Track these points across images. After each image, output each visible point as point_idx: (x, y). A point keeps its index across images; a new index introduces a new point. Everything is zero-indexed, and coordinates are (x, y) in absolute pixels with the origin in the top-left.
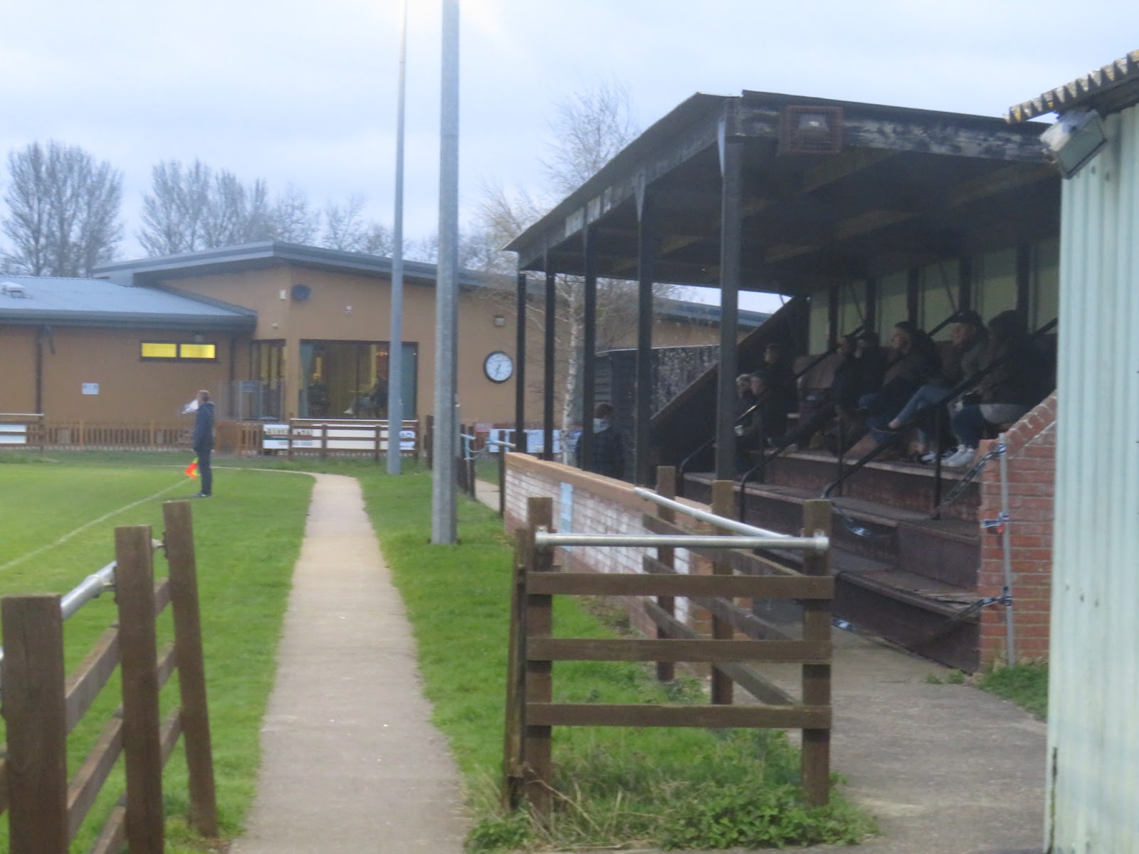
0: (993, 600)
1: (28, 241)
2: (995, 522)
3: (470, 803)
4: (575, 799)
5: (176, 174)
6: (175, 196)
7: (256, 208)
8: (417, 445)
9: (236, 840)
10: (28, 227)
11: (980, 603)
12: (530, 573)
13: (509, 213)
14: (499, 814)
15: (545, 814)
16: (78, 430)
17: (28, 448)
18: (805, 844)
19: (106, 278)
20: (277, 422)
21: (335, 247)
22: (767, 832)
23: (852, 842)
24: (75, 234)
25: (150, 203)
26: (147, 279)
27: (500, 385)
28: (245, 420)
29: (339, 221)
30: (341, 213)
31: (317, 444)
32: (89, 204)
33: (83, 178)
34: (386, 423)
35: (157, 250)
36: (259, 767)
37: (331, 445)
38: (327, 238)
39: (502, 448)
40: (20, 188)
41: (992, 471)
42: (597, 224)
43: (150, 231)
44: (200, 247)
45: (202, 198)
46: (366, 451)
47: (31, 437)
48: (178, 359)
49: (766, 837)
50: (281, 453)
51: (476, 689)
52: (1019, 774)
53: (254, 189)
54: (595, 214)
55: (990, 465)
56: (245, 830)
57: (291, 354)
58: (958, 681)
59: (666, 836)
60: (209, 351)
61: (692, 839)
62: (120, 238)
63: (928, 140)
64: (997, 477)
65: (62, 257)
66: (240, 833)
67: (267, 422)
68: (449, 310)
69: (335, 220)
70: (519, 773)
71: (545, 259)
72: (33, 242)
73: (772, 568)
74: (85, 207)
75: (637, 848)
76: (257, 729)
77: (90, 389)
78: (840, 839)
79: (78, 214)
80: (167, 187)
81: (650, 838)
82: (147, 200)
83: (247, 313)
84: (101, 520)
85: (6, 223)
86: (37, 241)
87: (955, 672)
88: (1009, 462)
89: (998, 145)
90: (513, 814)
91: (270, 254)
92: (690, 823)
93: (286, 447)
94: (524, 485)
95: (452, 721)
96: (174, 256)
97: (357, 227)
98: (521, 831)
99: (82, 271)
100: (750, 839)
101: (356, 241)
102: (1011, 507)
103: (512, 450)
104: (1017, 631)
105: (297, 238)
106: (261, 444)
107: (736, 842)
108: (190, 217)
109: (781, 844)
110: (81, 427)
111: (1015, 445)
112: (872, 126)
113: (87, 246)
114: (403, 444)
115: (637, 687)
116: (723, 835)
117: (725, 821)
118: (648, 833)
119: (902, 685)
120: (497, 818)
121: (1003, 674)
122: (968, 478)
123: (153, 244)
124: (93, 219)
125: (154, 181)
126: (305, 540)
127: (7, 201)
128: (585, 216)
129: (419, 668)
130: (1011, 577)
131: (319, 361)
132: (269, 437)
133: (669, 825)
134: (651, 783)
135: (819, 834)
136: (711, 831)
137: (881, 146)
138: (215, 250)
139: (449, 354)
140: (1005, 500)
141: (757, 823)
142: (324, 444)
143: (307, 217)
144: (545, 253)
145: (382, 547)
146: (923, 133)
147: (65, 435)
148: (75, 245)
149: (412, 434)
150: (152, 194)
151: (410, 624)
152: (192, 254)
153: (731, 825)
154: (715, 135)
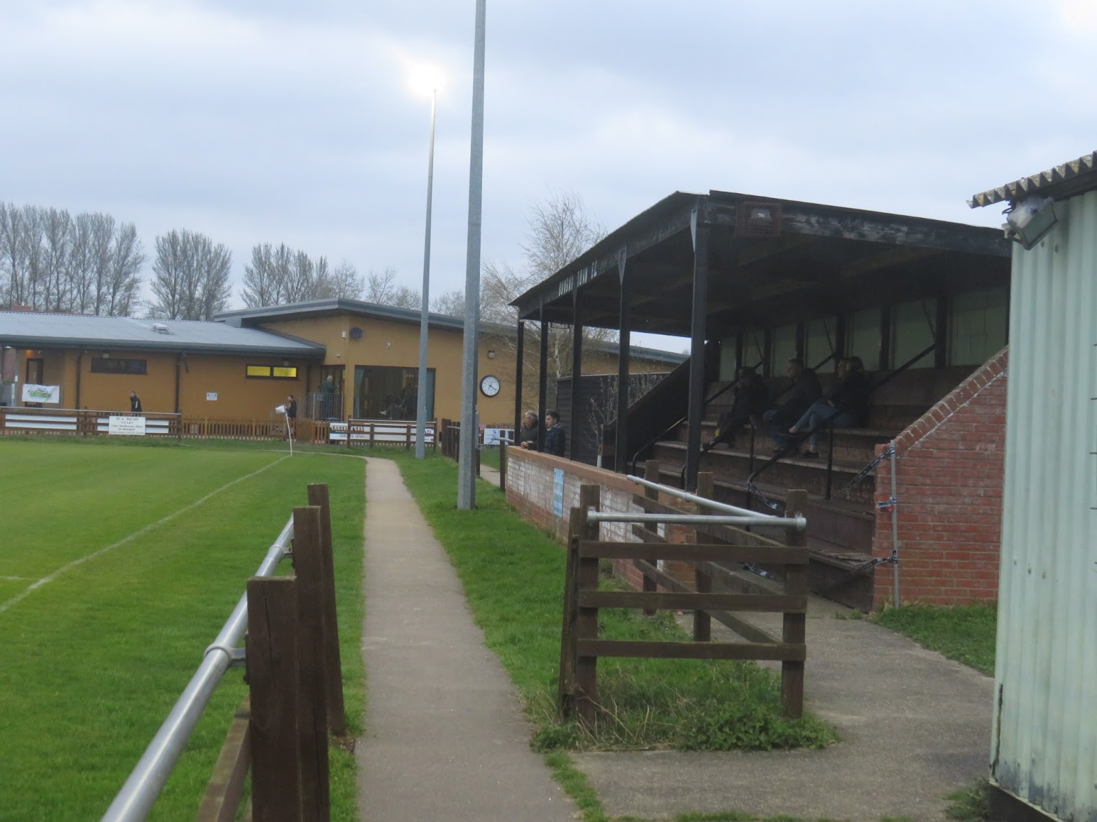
0: (884, 560)
1: (167, 296)
2: (886, 504)
3: (528, 710)
4: (613, 711)
5: (268, 252)
6: (267, 268)
7: (320, 277)
8: (435, 439)
9: (359, 739)
10: (168, 287)
11: (874, 562)
12: (581, 542)
13: (499, 281)
14: (556, 721)
15: (590, 722)
16: (204, 425)
17: (170, 436)
18: (787, 748)
19: (224, 321)
20: (339, 421)
21: (375, 302)
22: (758, 739)
23: (821, 747)
24: (199, 292)
25: (250, 273)
26: (251, 323)
27: (491, 399)
28: (316, 420)
29: (379, 285)
30: (379, 280)
31: (367, 437)
32: (208, 272)
33: (205, 255)
34: (415, 423)
35: (253, 304)
36: (365, 678)
37: (377, 437)
38: (370, 297)
39: (502, 442)
40: (163, 261)
41: (885, 467)
42: (584, 286)
43: (249, 291)
44: (283, 302)
45: (284, 269)
46: (400, 442)
47: (172, 429)
48: (272, 377)
49: (757, 743)
50: (341, 443)
51: (514, 620)
52: (926, 692)
53: (319, 263)
54: (583, 279)
55: (883, 463)
56: (365, 730)
57: (349, 376)
58: (859, 618)
59: (682, 741)
60: (293, 372)
61: (702, 743)
62: (229, 295)
63: (842, 229)
64: (889, 471)
65: (189, 309)
66: (361, 732)
67: (332, 421)
68: (472, 346)
69: (375, 284)
70: (571, 691)
71: (541, 311)
72: (171, 298)
73: (757, 540)
74: (206, 274)
75: (660, 749)
76: (360, 648)
77: (212, 397)
78: (813, 743)
79: (202, 279)
80: (261, 260)
81: (670, 741)
82: (247, 270)
83: (319, 347)
84: (224, 488)
85: (154, 284)
86: (173, 296)
87: (856, 611)
88: (897, 461)
89: (891, 234)
90: (566, 722)
91: (336, 307)
92: (700, 730)
93: (346, 438)
94: (523, 469)
95: (501, 644)
96: (265, 308)
97: (390, 289)
98: (574, 735)
99: (202, 317)
100: (745, 743)
101: (389, 299)
102: (898, 493)
103: (510, 444)
104: (900, 582)
105: (349, 295)
106: (328, 437)
107: (735, 746)
108: (276, 283)
109: (769, 748)
110: (206, 423)
111: (902, 448)
112: (802, 218)
113: (206, 300)
114: (426, 438)
115: (629, 620)
116: (725, 740)
117: (727, 729)
118: (668, 738)
119: (818, 620)
120: (555, 726)
121: (892, 613)
122: (865, 472)
123: (251, 300)
124: (211, 282)
125: (253, 257)
126: (367, 505)
127: (154, 269)
128: (575, 281)
129: (469, 602)
130: (897, 544)
131: (367, 379)
132: (334, 432)
133: (684, 733)
134: (668, 699)
135: (796, 740)
136: (716, 737)
137: (808, 232)
138: (292, 304)
139: (471, 377)
140: (894, 488)
141: (751, 731)
142: (372, 436)
143: (356, 282)
144: (541, 307)
145: (422, 510)
146: (839, 223)
147: (194, 428)
148: (198, 299)
149: (432, 432)
150: (251, 266)
151: (454, 569)
152: (277, 307)
153: (732, 733)
154: (688, 222)
